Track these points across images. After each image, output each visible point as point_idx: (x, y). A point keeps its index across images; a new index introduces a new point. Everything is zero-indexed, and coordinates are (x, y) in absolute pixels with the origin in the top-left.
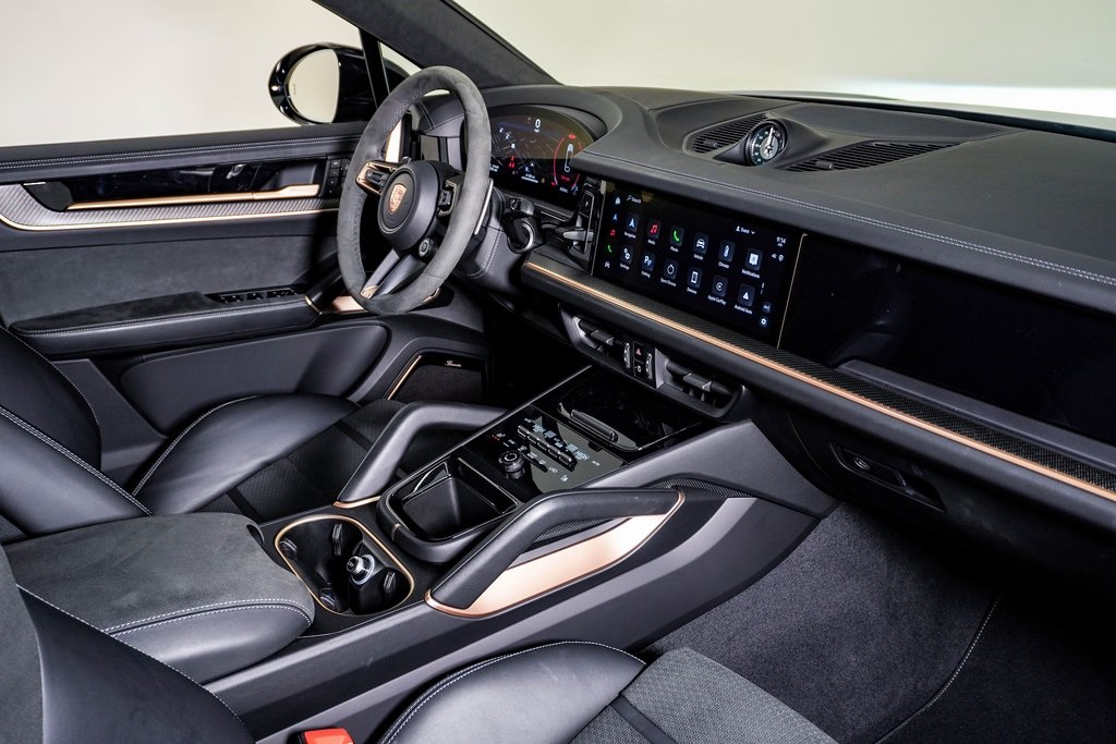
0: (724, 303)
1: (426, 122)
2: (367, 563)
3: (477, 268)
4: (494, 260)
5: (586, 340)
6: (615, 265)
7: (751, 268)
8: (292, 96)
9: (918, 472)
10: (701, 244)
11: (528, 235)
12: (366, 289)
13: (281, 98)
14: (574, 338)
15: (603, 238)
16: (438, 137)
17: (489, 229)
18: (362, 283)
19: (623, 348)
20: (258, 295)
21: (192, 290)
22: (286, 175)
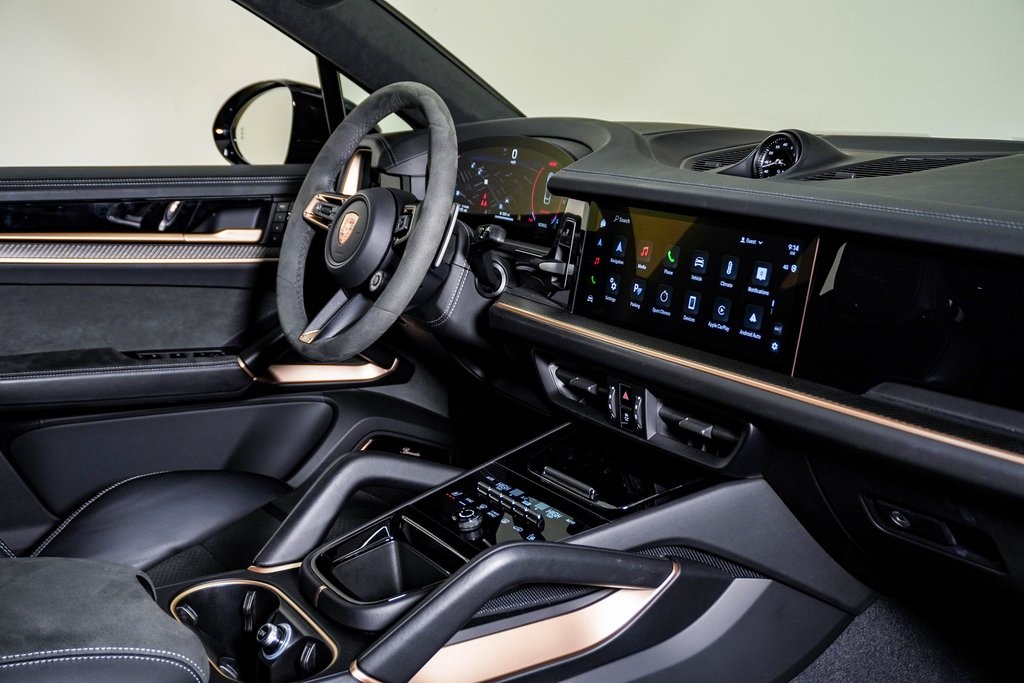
0: (727, 329)
1: (387, 159)
2: (282, 634)
3: (439, 312)
4: (458, 301)
5: (565, 392)
6: (599, 299)
7: (759, 285)
8: (239, 139)
9: (969, 518)
10: (700, 262)
11: (499, 277)
12: (306, 333)
13: (227, 142)
14: (550, 389)
15: (586, 269)
16: (400, 176)
17: (454, 266)
18: (302, 328)
19: (609, 392)
20: (183, 356)
21: (104, 345)
22: (224, 218)
